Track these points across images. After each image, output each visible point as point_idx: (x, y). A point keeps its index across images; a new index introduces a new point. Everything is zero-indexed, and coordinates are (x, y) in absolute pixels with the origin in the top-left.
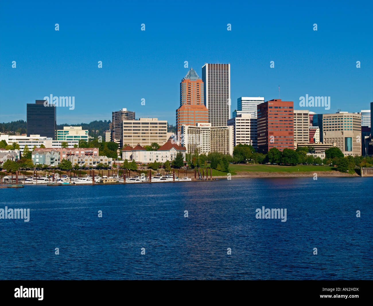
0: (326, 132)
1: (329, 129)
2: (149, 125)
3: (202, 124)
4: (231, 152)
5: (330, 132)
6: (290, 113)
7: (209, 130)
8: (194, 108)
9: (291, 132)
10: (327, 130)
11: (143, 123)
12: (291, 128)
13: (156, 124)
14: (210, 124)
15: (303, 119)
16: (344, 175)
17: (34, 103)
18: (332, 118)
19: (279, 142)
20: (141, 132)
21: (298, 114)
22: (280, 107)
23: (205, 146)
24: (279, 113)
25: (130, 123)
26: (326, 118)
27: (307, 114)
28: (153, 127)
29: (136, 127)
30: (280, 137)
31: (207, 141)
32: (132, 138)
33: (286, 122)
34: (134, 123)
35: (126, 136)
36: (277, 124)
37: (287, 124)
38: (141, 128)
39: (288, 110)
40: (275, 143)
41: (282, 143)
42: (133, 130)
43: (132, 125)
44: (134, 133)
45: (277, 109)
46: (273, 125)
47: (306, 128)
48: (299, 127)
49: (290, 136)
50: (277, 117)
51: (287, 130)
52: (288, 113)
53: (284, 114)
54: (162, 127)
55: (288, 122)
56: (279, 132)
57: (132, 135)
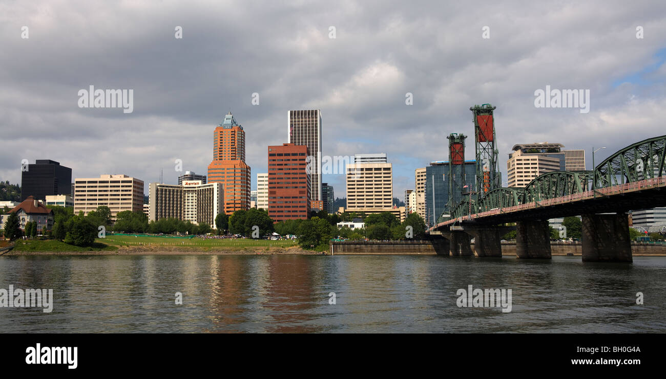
2: (109, 185)
3: (189, 182)
6: (301, 162)
7: (196, 191)
8: (226, 164)
9: (303, 190)
11: (100, 182)
12: (303, 185)
13: (119, 182)
15: (383, 175)
16: (305, 252)
19: (284, 205)
20: (98, 193)
21: (376, 169)
22: (286, 155)
23: (190, 213)
24: (284, 162)
25: (85, 182)
26: (420, 174)
27: (389, 169)
28: (114, 186)
29: (92, 187)
30: (286, 198)
31: (193, 205)
32: (86, 202)
33: (295, 176)
34: (89, 182)
35: (78, 200)
36: (282, 178)
37: (297, 178)
38: (98, 189)
39: (298, 157)
40: (278, 207)
41: (289, 207)
42: (88, 191)
43: (87, 185)
44: (88, 195)
45: (282, 158)
46: (276, 181)
47: (388, 188)
48: (378, 188)
49: (301, 195)
50: (282, 169)
51: (296, 187)
52: (298, 162)
53: (292, 164)
54: (126, 186)
55: (298, 176)
56: (284, 190)
57: (86, 198)
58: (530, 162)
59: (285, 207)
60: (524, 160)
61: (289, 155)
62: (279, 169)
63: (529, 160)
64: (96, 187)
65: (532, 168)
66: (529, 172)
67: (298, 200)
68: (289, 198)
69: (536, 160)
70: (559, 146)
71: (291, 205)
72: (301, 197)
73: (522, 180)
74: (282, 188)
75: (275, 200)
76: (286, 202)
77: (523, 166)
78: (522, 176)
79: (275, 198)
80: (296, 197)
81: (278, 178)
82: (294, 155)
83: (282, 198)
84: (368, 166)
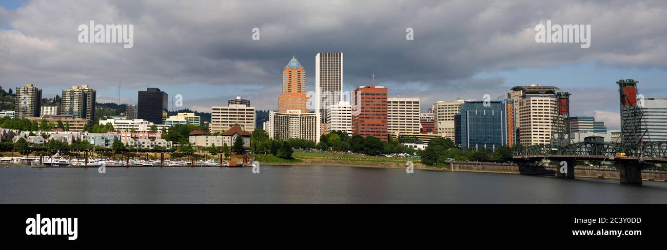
0: (441, 121)
1: (444, 118)
2: (237, 111)
3: (292, 111)
4: (318, 141)
5: (446, 122)
6: (384, 100)
7: (298, 117)
8: (293, 95)
9: (385, 120)
10: (443, 120)
11: (230, 110)
12: (385, 116)
13: (244, 110)
14: (300, 111)
15: (413, 107)
16: (430, 168)
17: (146, 90)
18: (454, 106)
19: (371, 130)
20: (229, 117)
21: (407, 102)
22: (372, 94)
23: (294, 133)
24: (370, 100)
25: (219, 109)
26: (441, 107)
27: (418, 102)
28: (241, 113)
29: (224, 113)
30: (371, 125)
31: (296, 128)
32: (220, 123)
33: (379, 110)
34: (222, 109)
35: (214, 122)
36: (369, 111)
37: (380, 111)
38: (229, 114)
39: (380, 97)
40: (366, 132)
41: (374, 132)
42: (222, 116)
43: (221, 111)
44: (222, 119)
45: (369, 96)
46: (365, 113)
47: (417, 117)
48: (409, 116)
49: (383, 124)
50: (369, 105)
51: (380, 118)
52: (381, 100)
53: (377, 102)
54: (250, 113)
55: (381, 110)
56: (370, 119)
57: (220, 120)
58: (543, 102)
59: (371, 132)
60: (539, 100)
61: (374, 94)
62: (367, 105)
63: (542, 100)
64: (227, 113)
65: (545, 107)
66: (542, 110)
67: (381, 127)
68: (374, 125)
69: (548, 100)
70: (555, 89)
71: (376, 130)
72: (383, 125)
73: (537, 116)
74: (369, 118)
75: (363, 127)
76: (372, 128)
77: (538, 105)
78: (536, 113)
79: (363, 125)
80: (380, 125)
81: (366, 111)
82: (378, 94)
83: (369, 125)
84: (402, 100)
